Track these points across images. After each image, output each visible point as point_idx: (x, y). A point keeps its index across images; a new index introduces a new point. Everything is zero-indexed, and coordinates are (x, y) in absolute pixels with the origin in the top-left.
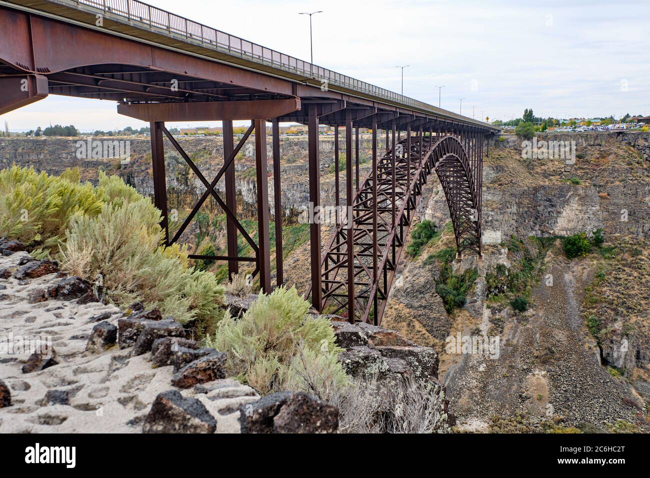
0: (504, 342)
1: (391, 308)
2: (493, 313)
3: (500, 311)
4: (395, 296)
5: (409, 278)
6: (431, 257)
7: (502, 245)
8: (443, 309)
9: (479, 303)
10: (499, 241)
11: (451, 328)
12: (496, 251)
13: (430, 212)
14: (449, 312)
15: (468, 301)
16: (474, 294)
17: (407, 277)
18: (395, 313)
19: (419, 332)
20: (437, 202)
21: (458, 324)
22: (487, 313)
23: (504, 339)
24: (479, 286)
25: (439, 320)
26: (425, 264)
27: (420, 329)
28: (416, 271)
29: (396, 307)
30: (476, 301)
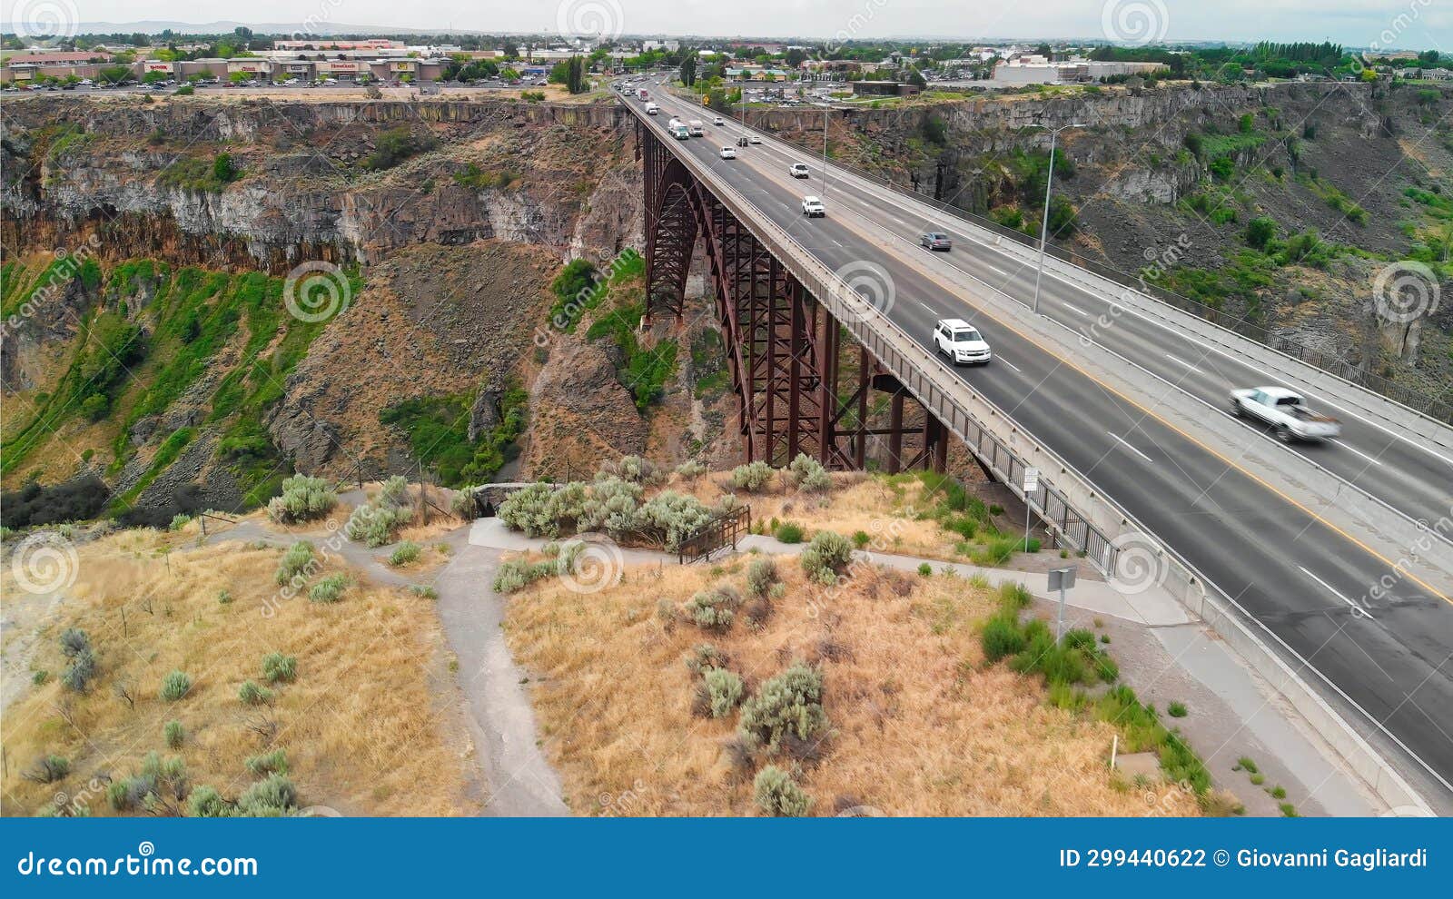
0: (728, 446)
1: (544, 416)
2: (707, 405)
3: (715, 401)
4: (546, 395)
5: (565, 364)
6: (598, 325)
7: (706, 296)
8: (632, 408)
9: (684, 392)
10: (702, 292)
11: (648, 436)
12: (701, 309)
13: (580, 245)
14: (641, 411)
15: (667, 391)
16: (676, 379)
17: (561, 362)
18: (552, 424)
19: (599, 448)
20: (590, 226)
21: (657, 430)
22: (697, 406)
23: (729, 441)
24: (683, 365)
25: (630, 425)
26: (591, 337)
27: (600, 444)
28: (576, 351)
29: (553, 412)
30: (680, 390)
